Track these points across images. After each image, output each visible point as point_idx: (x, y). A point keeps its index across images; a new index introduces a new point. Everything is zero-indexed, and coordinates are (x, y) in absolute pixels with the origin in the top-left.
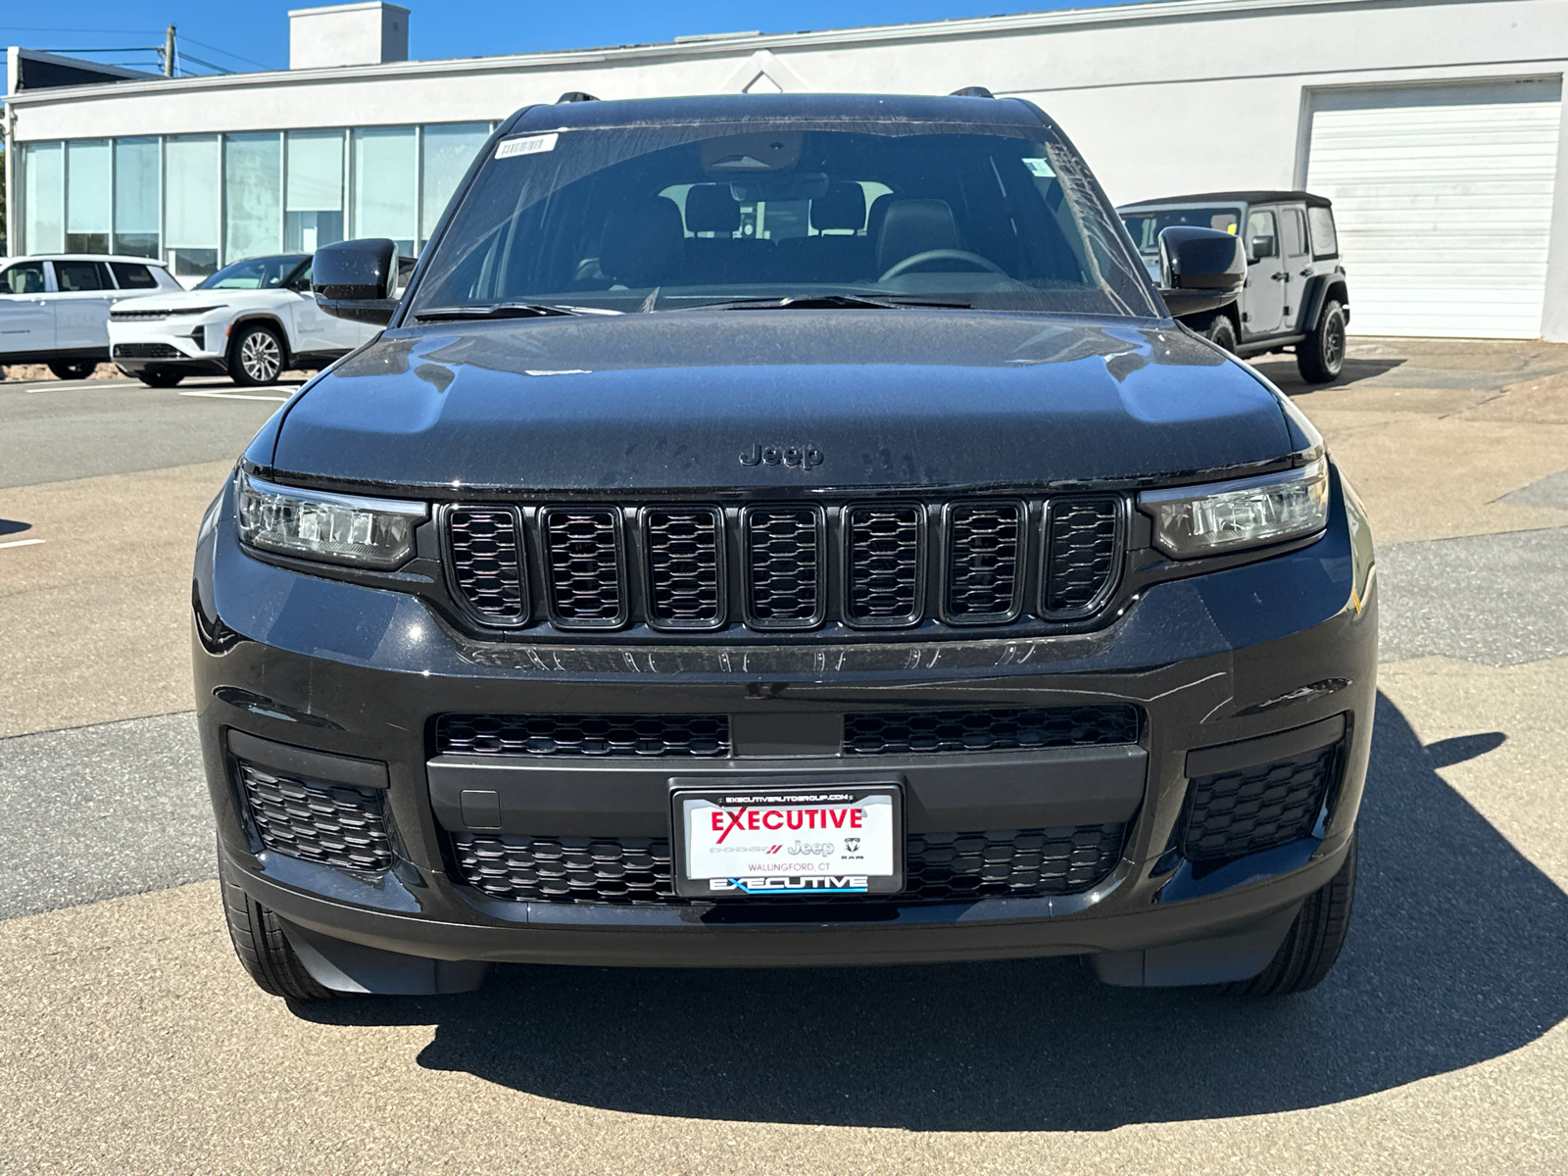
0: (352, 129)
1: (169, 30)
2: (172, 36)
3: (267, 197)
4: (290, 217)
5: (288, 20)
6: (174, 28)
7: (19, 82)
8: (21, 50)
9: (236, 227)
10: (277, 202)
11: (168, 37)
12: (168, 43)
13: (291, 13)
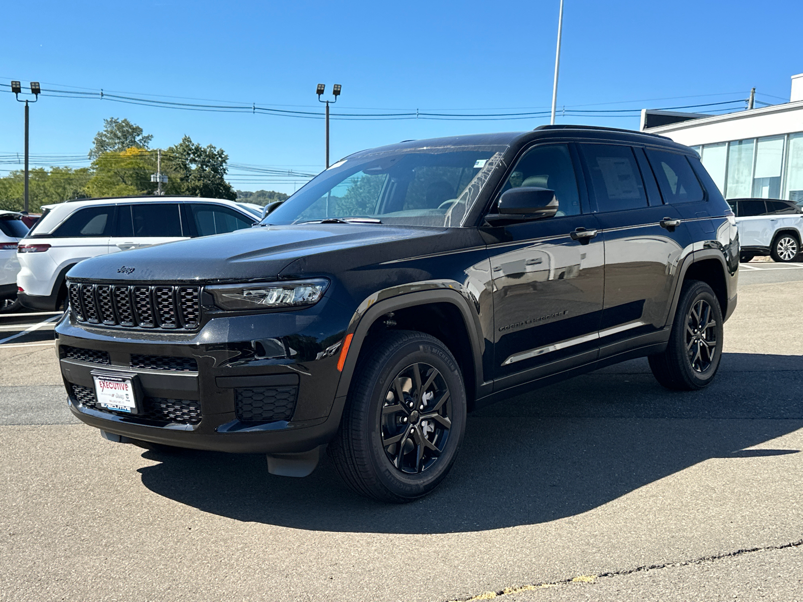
0: (788, 134)
1: (752, 90)
2: (753, 93)
3: (746, 172)
4: (756, 180)
5: (791, 81)
6: (754, 89)
7: (645, 125)
8: (647, 110)
9: (731, 188)
10: (750, 174)
11: (751, 94)
12: (751, 97)
13: (792, 77)
